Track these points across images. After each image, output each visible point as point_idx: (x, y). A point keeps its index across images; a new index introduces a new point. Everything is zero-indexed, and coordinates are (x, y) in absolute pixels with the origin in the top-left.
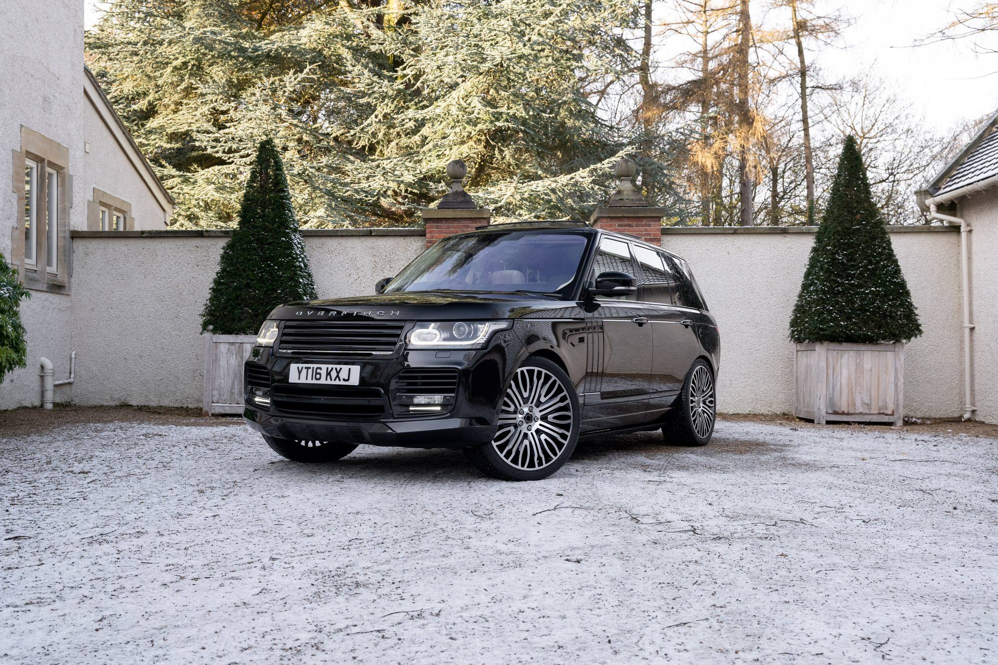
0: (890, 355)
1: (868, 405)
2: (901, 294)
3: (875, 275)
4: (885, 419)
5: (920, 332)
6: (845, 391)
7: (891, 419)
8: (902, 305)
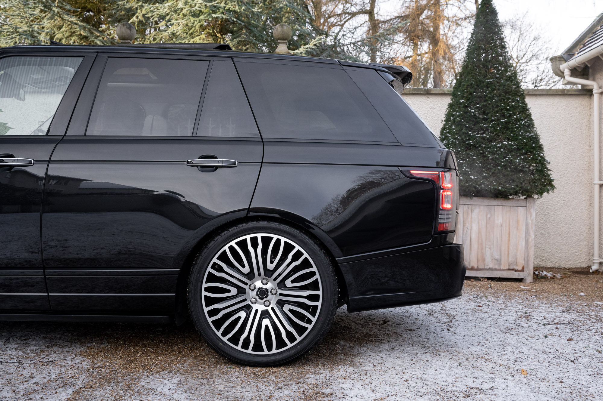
0: (521, 210)
1: (499, 261)
2: (534, 148)
3: (508, 129)
4: (515, 275)
5: (553, 187)
6: (475, 246)
7: (520, 275)
8: (534, 160)
